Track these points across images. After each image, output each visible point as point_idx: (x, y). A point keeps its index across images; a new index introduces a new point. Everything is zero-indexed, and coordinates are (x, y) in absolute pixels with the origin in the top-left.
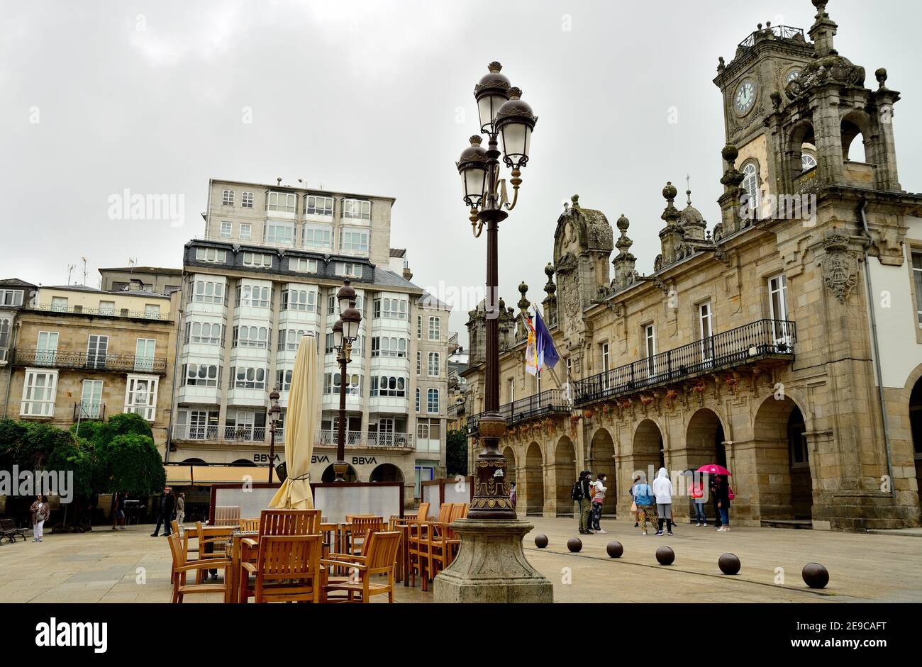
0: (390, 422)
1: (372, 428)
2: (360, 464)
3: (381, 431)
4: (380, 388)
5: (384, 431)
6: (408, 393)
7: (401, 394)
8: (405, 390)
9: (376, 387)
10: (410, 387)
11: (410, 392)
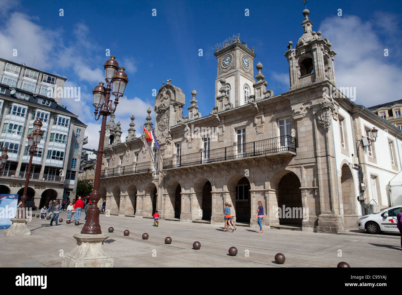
0: (54, 171)
1: (46, 172)
2: (38, 188)
3: (49, 174)
4: (52, 155)
5: (51, 174)
6: (64, 159)
7: (61, 159)
8: (63, 157)
9: (50, 155)
10: (66, 157)
11: (65, 158)
